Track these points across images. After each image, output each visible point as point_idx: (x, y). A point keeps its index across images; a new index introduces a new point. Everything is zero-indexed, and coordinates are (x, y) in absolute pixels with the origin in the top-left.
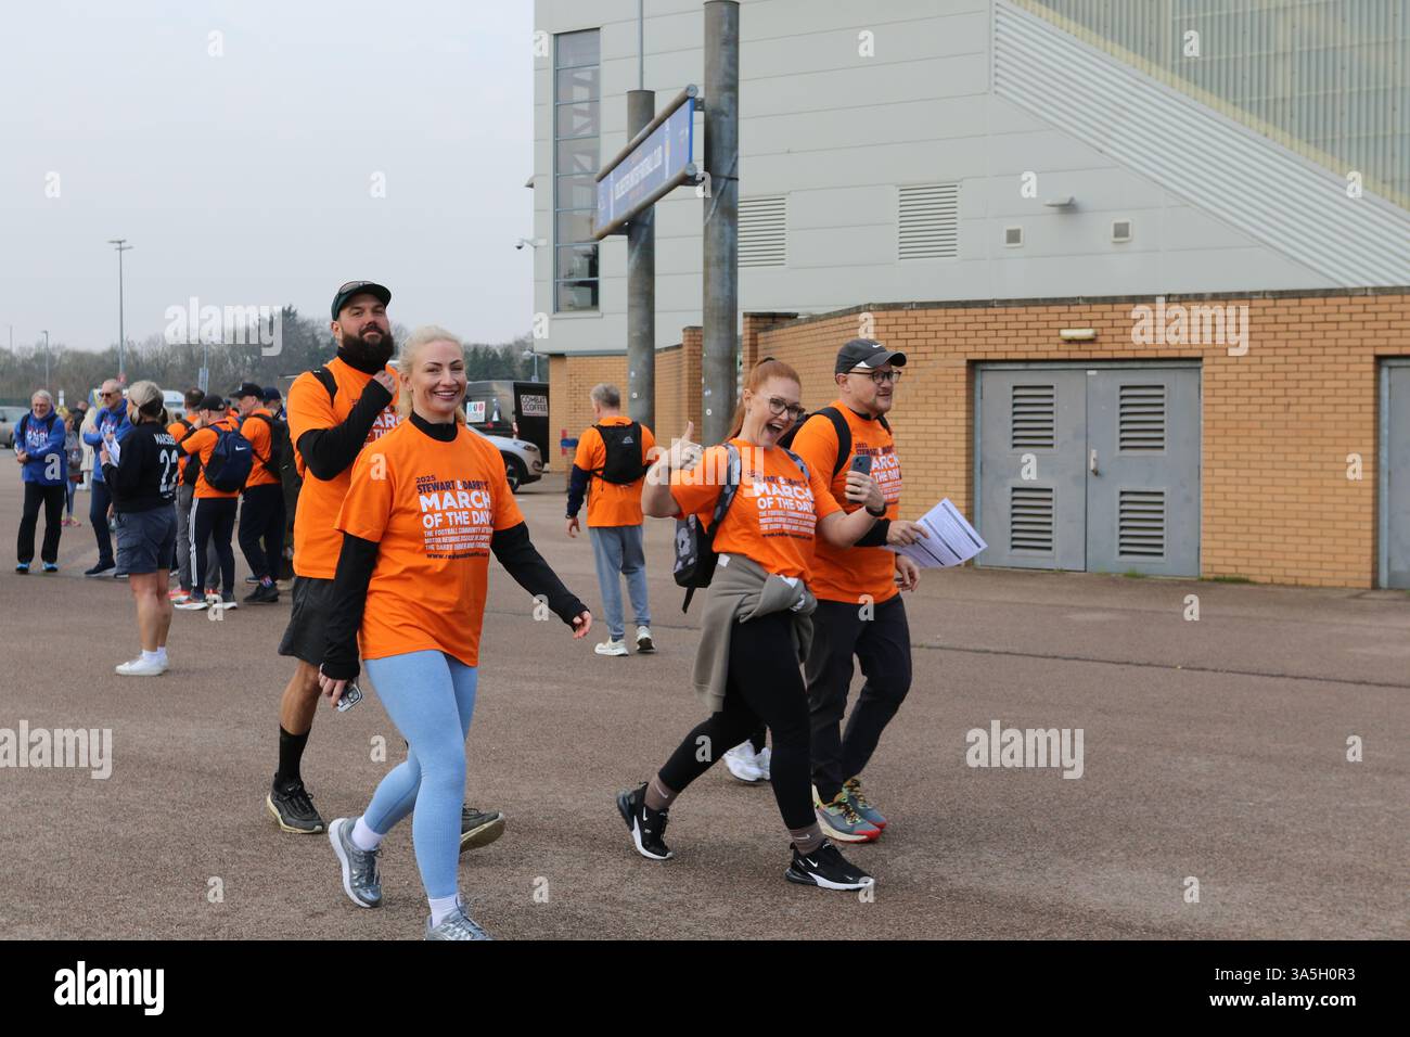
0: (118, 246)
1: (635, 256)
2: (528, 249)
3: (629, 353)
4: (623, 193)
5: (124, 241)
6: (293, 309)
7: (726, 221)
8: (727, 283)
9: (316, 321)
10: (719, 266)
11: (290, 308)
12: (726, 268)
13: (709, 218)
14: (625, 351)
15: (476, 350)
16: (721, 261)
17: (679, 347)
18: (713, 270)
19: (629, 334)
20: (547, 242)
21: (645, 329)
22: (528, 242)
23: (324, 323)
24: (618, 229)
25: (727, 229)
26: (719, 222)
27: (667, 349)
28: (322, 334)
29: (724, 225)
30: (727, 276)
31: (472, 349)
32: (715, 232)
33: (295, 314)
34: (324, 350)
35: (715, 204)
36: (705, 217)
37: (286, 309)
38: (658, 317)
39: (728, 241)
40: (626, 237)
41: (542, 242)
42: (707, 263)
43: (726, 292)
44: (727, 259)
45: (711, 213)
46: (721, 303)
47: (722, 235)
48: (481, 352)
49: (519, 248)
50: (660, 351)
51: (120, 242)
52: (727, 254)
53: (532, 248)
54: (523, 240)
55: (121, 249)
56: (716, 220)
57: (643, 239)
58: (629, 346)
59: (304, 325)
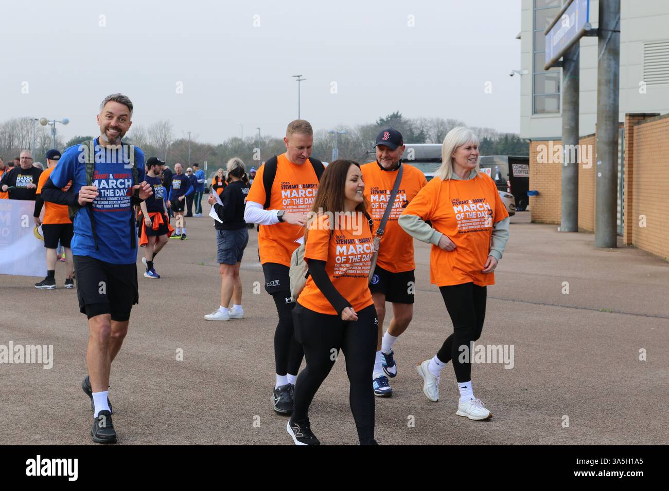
0: (297, 78)
1: (567, 79)
2: (517, 76)
3: (563, 139)
4: (557, 42)
5: (301, 76)
6: (399, 114)
7: (612, 58)
8: (612, 96)
9: (412, 120)
10: (607, 85)
11: (397, 113)
12: (612, 86)
13: (601, 56)
14: (560, 137)
15: (506, 137)
16: (608, 82)
17: (594, 135)
18: (604, 88)
19: (563, 127)
20: (528, 72)
21: (573, 124)
22: (517, 72)
23: (417, 121)
24: (555, 63)
25: (612, 63)
26: (607, 58)
27: (589, 136)
28: (416, 128)
29: (610, 60)
30: (612, 92)
31: (505, 137)
32: (605, 65)
33: (400, 117)
34: (417, 137)
35: (605, 47)
36: (599, 55)
37: (395, 113)
38: (581, 117)
39: (613, 70)
40: (562, 68)
41: (525, 72)
42: (599, 84)
43: (611, 101)
44: (612, 81)
45: (603, 52)
46: (608, 108)
47: (609, 66)
48: (509, 138)
49: (512, 75)
50: (581, 138)
51: (299, 76)
52: (612, 78)
53: (520, 76)
54: (514, 71)
55: (299, 80)
56: (605, 57)
57: (572, 69)
58: (563, 134)
59: (406, 122)
